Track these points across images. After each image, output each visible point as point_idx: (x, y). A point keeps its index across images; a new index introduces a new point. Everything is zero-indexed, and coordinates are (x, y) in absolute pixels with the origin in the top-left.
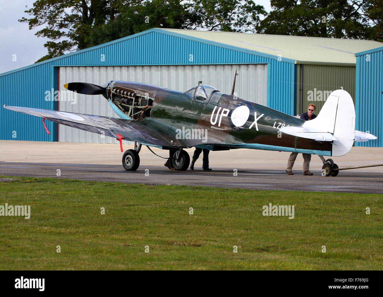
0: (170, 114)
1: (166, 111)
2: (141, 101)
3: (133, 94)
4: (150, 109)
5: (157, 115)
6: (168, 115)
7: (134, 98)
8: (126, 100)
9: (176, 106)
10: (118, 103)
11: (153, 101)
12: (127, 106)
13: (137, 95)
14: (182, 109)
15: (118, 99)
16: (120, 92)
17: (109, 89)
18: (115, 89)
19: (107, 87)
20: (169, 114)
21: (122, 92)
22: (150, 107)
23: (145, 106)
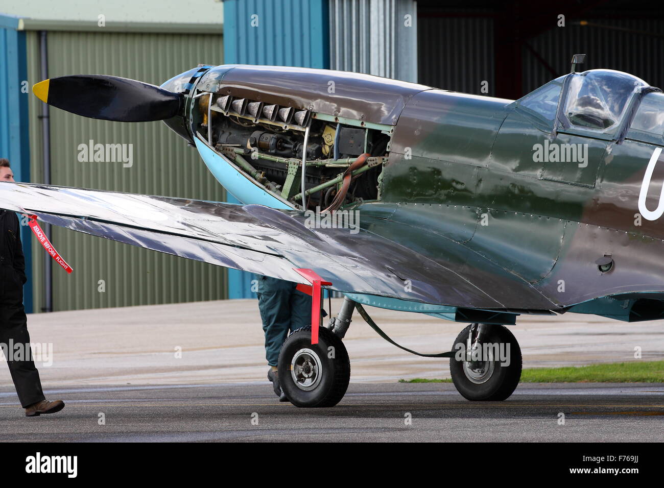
0: (462, 184)
1: (446, 175)
2: (339, 138)
3: (302, 115)
4: (378, 169)
5: (409, 191)
6: (455, 189)
7: (307, 130)
8: (270, 139)
9: (488, 154)
10: (236, 150)
11: (387, 138)
12: (278, 159)
13: (319, 117)
14: (515, 164)
15: (235, 134)
16: (246, 110)
17: (197, 100)
18: (226, 98)
19: (187, 92)
20: (459, 187)
21: (255, 106)
22: (375, 161)
23: (356, 156)
